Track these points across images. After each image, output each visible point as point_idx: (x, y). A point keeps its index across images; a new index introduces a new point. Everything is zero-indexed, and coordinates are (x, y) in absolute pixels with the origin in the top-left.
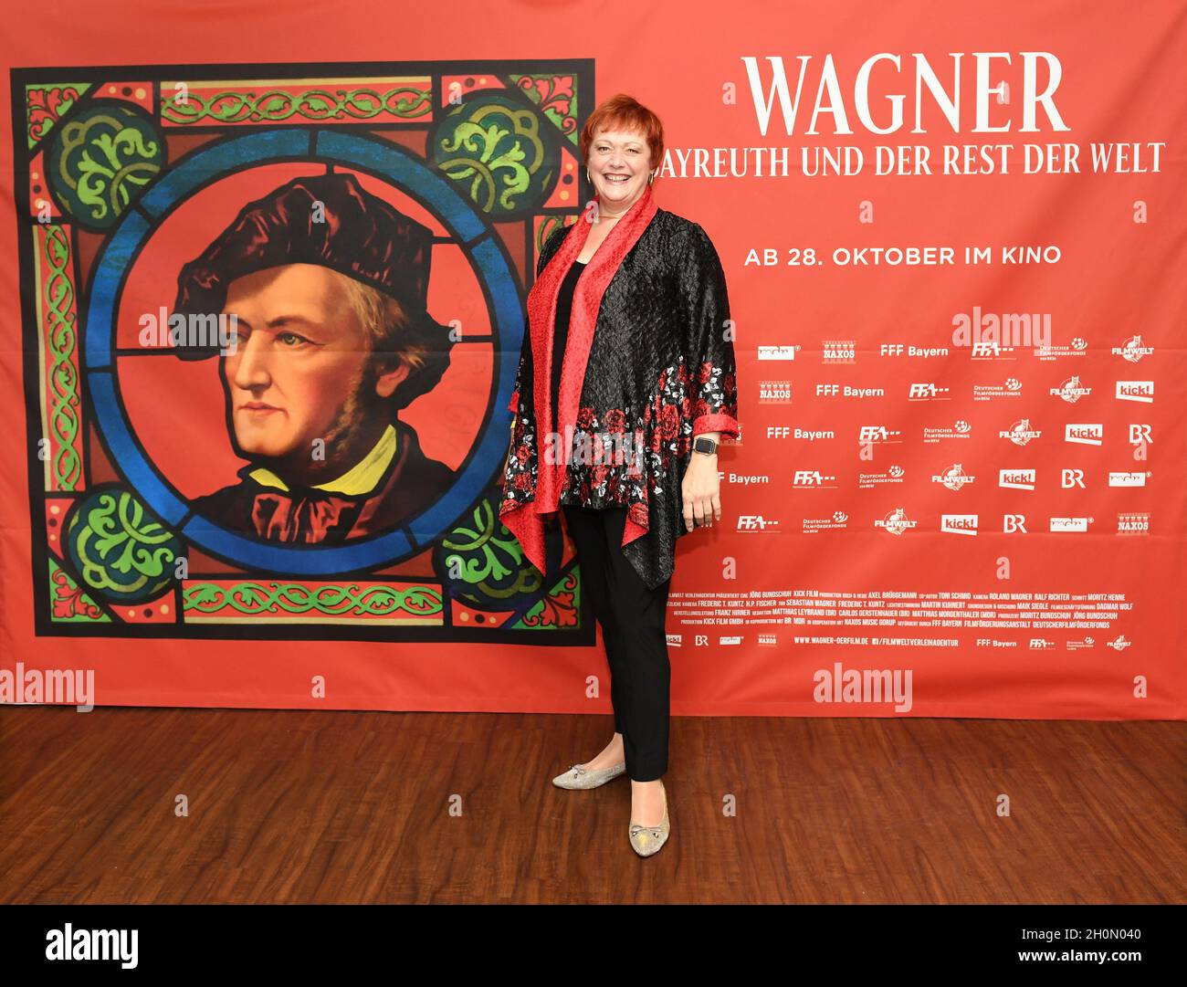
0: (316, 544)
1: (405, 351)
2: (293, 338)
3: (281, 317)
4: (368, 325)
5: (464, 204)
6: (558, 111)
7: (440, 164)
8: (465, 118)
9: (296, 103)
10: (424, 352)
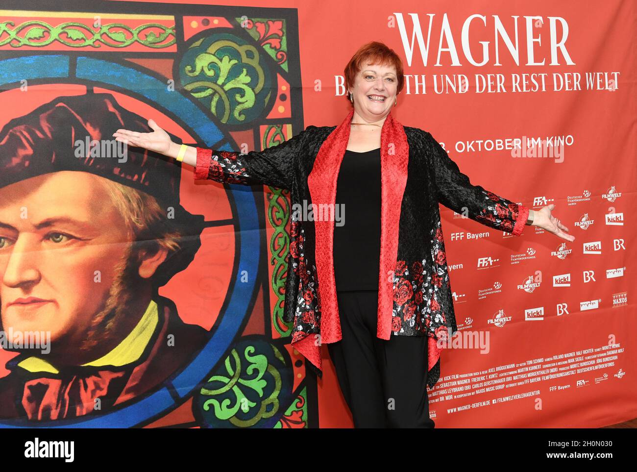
0: (86, 415)
2: (61, 236)
3: (48, 219)
4: (130, 219)
5: (205, 117)
6: (273, 46)
7: (185, 85)
8: (203, 49)
9: (55, 33)
10: (180, 237)
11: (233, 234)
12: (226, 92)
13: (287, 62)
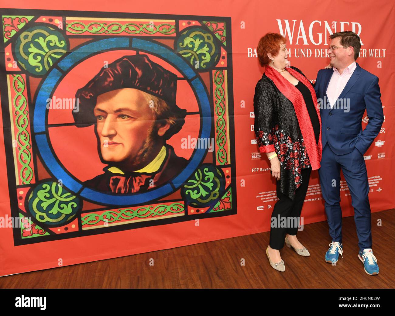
0: (136, 192)
1: (168, 119)
3: (120, 109)
4: (154, 110)
5: (188, 66)
6: (219, 34)
7: (179, 52)
8: (188, 35)
9: (123, 28)
10: (176, 119)
11: (199, 118)
12: (197, 55)
13: (226, 41)
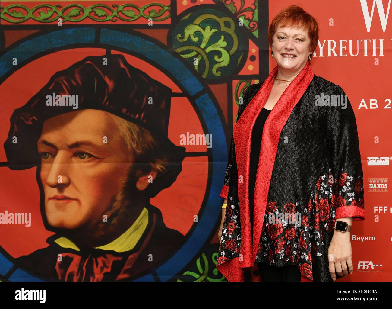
1: (154, 162)
2: (85, 155)
3: (77, 142)
4: (131, 146)
5: (190, 73)
6: (247, 17)
7: (176, 49)
8: (191, 21)
9: (87, 12)
10: (166, 162)
11: (207, 163)
12: (207, 54)
13: (258, 30)
